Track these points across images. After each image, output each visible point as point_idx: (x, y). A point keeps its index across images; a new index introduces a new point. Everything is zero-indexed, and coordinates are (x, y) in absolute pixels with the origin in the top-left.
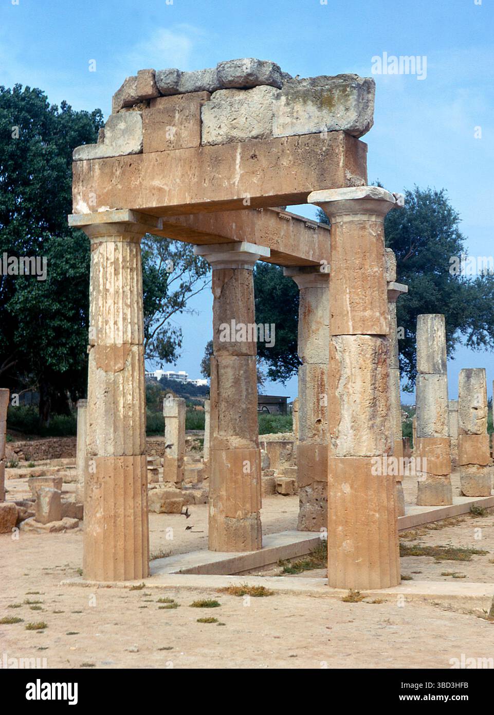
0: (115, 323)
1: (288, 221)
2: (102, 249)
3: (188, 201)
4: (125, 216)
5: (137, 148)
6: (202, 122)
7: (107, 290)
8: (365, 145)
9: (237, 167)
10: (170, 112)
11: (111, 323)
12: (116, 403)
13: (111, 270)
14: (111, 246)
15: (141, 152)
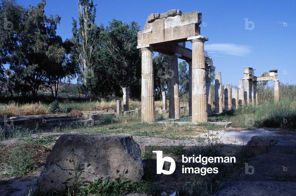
0: (147, 69)
1: (186, 49)
2: (144, 53)
3: (161, 42)
4: (148, 46)
5: (151, 31)
6: (164, 24)
7: (145, 62)
8: (200, 27)
9: (172, 33)
10: (158, 22)
11: (146, 69)
12: (147, 85)
13: (146, 58)
14: (146, 52)
15: (152, 32)
